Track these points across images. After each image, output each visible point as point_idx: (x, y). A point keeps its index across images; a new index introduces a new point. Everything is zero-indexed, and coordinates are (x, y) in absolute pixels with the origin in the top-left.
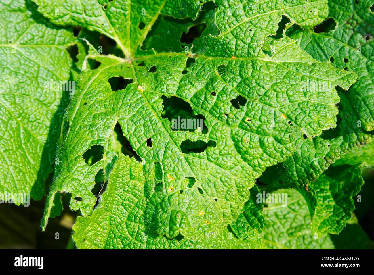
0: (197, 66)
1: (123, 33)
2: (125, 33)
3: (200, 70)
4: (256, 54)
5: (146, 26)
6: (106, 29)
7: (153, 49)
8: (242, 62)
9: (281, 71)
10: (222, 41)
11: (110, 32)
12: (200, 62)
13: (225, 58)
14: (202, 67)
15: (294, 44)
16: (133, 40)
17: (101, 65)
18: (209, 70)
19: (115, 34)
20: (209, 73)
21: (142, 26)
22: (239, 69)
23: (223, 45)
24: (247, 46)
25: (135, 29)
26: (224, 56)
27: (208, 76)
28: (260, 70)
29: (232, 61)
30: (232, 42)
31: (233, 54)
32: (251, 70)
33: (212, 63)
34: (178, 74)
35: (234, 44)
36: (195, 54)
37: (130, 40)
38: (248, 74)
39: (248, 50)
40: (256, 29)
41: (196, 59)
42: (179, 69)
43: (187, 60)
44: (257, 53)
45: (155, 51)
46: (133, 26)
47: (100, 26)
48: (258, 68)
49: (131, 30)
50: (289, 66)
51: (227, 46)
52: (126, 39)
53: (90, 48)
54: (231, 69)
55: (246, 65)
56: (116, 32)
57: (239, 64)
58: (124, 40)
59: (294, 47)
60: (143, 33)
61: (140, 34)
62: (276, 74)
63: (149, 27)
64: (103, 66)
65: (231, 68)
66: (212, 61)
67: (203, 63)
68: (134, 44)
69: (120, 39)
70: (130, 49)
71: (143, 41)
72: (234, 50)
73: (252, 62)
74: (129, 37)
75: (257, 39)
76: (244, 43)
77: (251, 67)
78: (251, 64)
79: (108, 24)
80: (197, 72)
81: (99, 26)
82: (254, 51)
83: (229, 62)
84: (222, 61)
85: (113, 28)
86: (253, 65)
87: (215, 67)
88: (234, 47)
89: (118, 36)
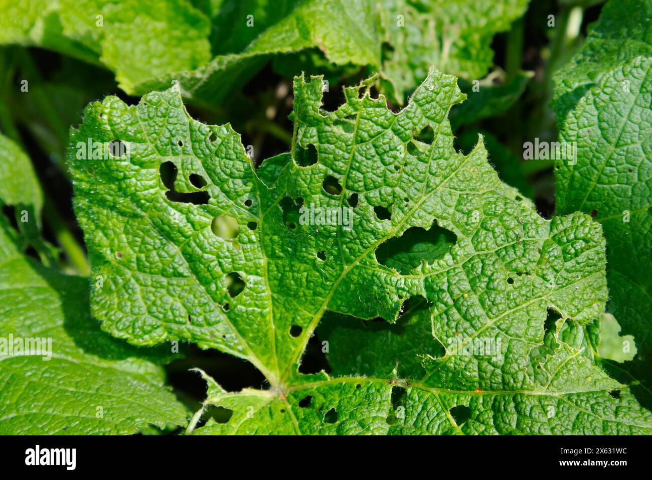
0: (413, 406)
1: (263, 346)
2: (266, 345)
3: (419, 415)
4: (519, 385)
5: (304, 330)
6: (232, 344)
7: (323, 371)
8: (495, 400)
9: (566, 414)
10: (452, 365)
11: (240, 348)
12: (417, 399)
13: (462, 392)
14: (423, 409)
15: (578, 355)
16: (283, 356)
17: (234, 413)
18: (438, 415)
19: (249, 349)
20: (438, 422)
21: (296, 331)
22: (491, 414)
23: (455, 373)
24: (499, 371)
25: (283, 337)
26: (460, 389)
27: (436, 427)
28: (531, 416)
29: (477, 399)
30: (470, 366)
31: (476, 385)
32: (515, 416)
33: (440, 401)
34: (380, 425)
35: (476, 369)
36: (404, 381)
37: (277, 355)
38: (510, 425)
39: (503, 378)
40: (510, 338)
41: (409, 391)
42: (380, 415)
43: (391, 392)
44: (521, 383)
45: (327, 375)
46: (279, 332)
47: (220, 341)
48: (528, 414)
49: (277, 340)
50: (579, 402)
51: (462, 375)
52: (268, 355)
53: (209, 384)
54: (479, 415)
55: (504, 406)
56: (250, 346)
57: (490, 404)
58: (266, 357)
59: (580, 362)
60: (300, 342)
61: (295, 345)
62: (560, 420)
63: (309, 332)
64: (237, 416)
65: (477, 413)
66: (440, 396)
67: (423, 401)
68: (286, 361)
69: (257, 356)
70: (278, 372)
71: (301, 356)
72: (477, 379)
73: (514, 399)
74: (274, 351)
75: (516, 356)
76: (494, 366)
77: (514, 410)
78: (512, 404)
79: (233, 335)
80: (415, 419)
81: (218, 340)
82: (514, 379)
83: (472, 399)
84: (458, 398)
85: (243, 341)
86: (516, 407)
87: (447, 410)
88: (476, 374)
89: (255, 352)
